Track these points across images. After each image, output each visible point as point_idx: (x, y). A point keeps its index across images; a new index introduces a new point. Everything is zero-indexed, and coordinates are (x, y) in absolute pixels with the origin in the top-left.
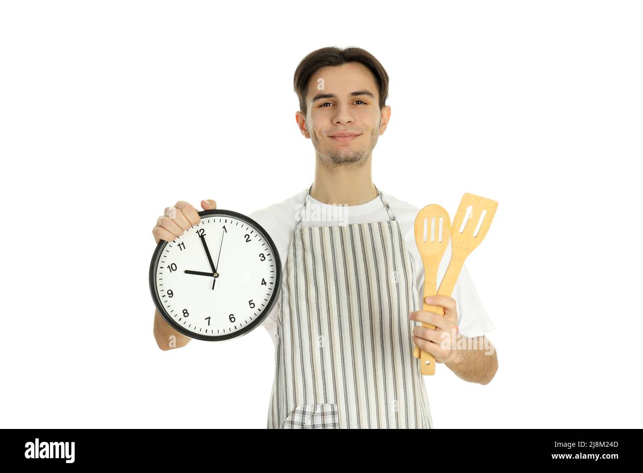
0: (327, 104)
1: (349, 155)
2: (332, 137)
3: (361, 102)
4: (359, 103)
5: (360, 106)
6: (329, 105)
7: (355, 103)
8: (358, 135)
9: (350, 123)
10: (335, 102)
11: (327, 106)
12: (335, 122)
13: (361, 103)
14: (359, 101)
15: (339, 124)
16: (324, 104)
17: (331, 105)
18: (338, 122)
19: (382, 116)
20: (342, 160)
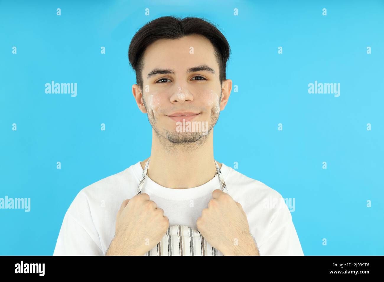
0: (164, 79)
1: (188, 136)
2: (169, 116)
3: (201, 77)
4: (198, 79)
5: (199, 82)
6: (166, 81)
7: (194, 79)
8: (198, 114)
9: (189, 102)
10: (172, 78)
11: (164, 82)
12: (172, 100)
13: (200, 79)
14: (198, 77)
15: (176, 102)
16: (161, 80)
17: (168, 81)
18: (176, 101)
19: (222, 90)
20: (179, 141)
